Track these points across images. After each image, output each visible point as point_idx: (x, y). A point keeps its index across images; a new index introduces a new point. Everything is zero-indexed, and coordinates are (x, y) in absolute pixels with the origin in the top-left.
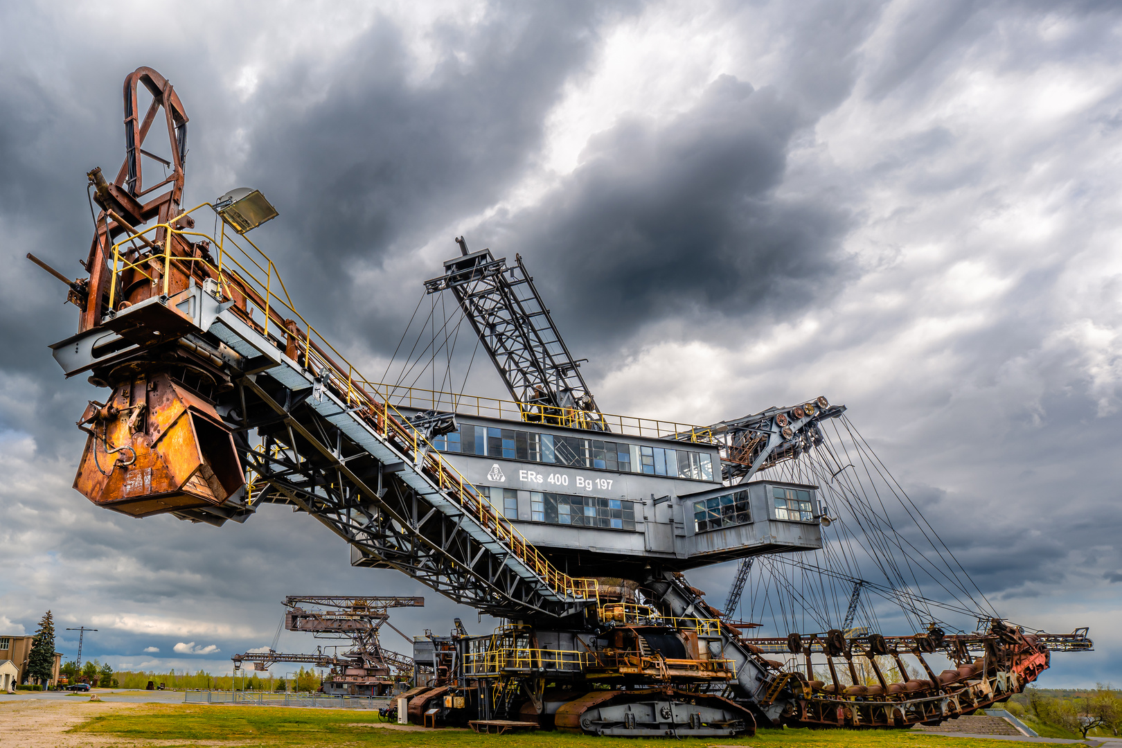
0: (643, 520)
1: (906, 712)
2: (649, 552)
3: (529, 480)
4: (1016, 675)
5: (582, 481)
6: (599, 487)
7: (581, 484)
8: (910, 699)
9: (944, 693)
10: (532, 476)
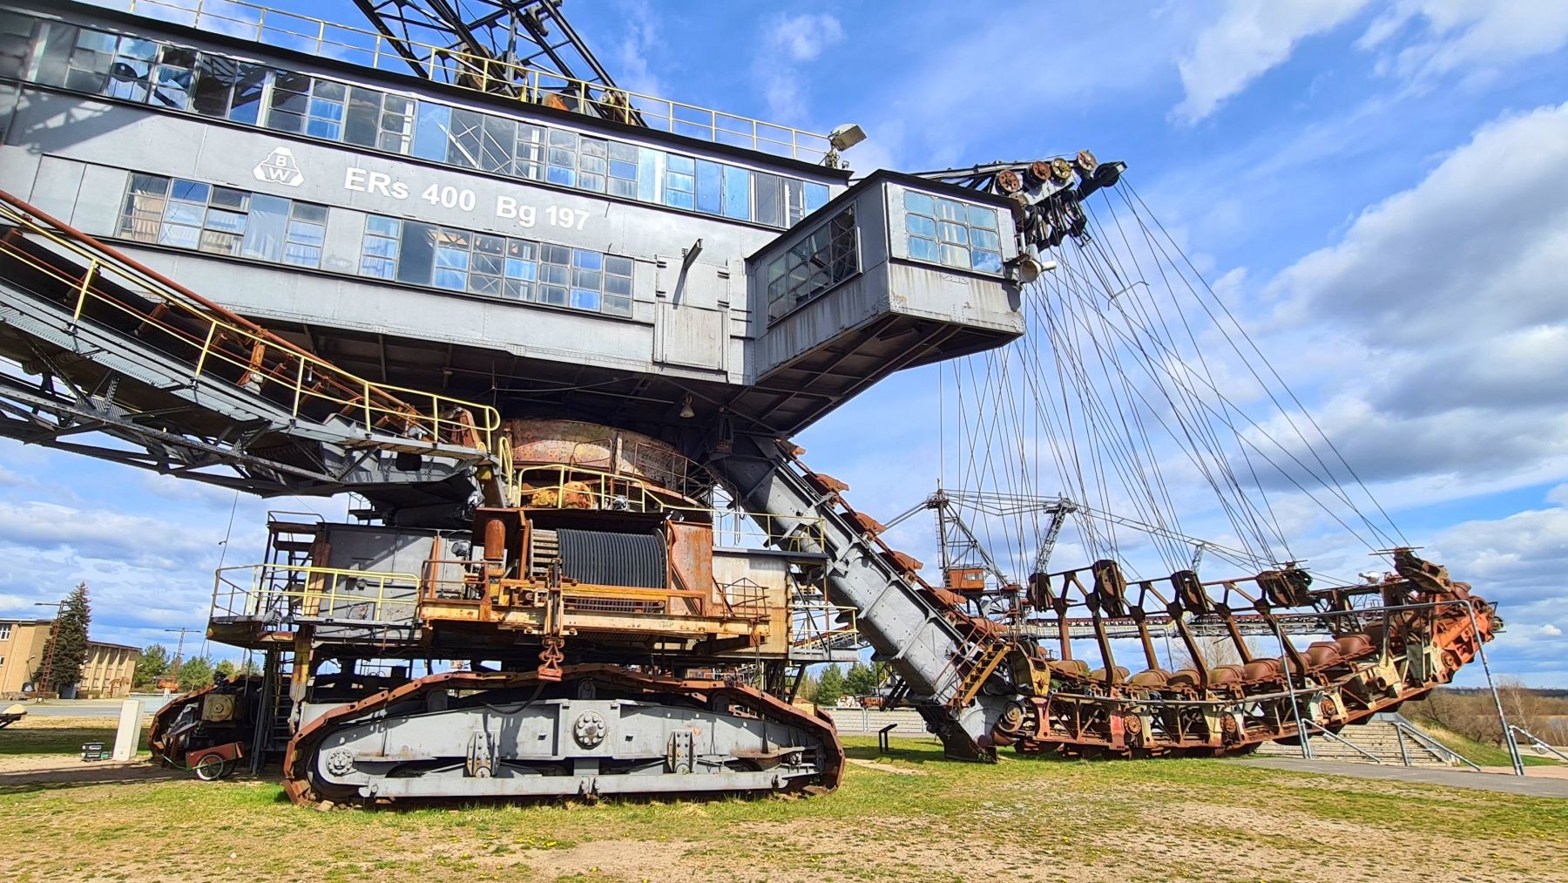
0: (653, 297)
1: (1246, 719)
2: (662, 364)
3: (371, 189)
4: (1439, 650)
5: (511, 207)
6: (553, 222)
7: (505, 211)
8: (1253, 694)
9: (1313, 683)
10: (378, 184)
